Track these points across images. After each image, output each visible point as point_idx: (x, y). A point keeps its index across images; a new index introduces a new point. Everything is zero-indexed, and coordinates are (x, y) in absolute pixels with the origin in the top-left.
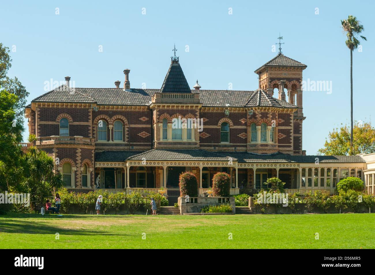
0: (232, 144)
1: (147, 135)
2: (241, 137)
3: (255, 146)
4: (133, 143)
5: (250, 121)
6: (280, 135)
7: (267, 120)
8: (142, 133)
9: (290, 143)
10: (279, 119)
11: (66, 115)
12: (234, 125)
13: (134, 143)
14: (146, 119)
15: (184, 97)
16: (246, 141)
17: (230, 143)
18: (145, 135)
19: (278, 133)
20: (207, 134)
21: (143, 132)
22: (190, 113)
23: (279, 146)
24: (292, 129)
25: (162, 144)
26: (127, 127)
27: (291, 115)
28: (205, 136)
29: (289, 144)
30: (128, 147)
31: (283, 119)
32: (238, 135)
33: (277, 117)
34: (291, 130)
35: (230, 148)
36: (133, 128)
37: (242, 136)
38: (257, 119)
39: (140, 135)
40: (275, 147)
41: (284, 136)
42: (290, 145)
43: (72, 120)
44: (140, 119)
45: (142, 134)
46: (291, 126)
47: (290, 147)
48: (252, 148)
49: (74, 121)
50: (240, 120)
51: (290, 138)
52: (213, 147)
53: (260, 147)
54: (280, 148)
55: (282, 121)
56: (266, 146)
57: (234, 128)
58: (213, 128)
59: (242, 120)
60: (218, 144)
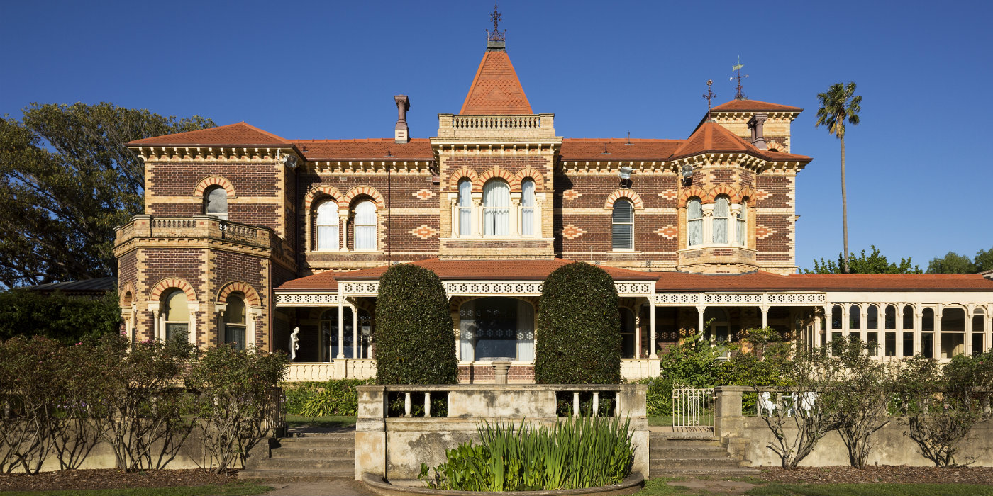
0: (639, 253)
1: (432, 234)
2: (661, 236)
3: (699, 256)
4: (397, 253)
5: (686, 195)
6: (761, 229)
7: (728, 189)
8: (418, 228)
9: (787, 249)
10: (759, 190)
11: (220, 180)
12: (646, 206)
13: (401, 253)
14: (429, 195)
15: (513, 125)
16: (674, 244)
17: (636, 250)
18: (426, 232)
19: (757, 226)
20: (579, 228)
21: (423, 226)
22: (528, 166)
23: (759, 258)
24: (791, 215)
25: (455, 247)
26: (382, 215)
27: (790, 180)
28: (572, 234)
29: (785, 253)
30: (386, 262)
31: (769, 190)
32: (655, 232)
33: (754, 184)
34: (788, 216)
35: (635, 263)
36: (397, 216)
37: (665, 232)
38: (704, 186)
39: (414, 234)
40: (751, 258)
41: (772, 232)
42: (787, 253)
43: (233, 193)
44: (413, 195)
45: (419, 232)
46: (788, 207)
47: (786, 260)
48: (690, 261)
49: (238, 195)
50: (659, 195)
51: (787, 236)
52: (593, 260)
53: (713, 258)
54: (761, 261)
55: (766, 195)
56: (727, 255)
57: (644, 214)
58: (592, 214)
59: (665, 195)
60: (605, 253)
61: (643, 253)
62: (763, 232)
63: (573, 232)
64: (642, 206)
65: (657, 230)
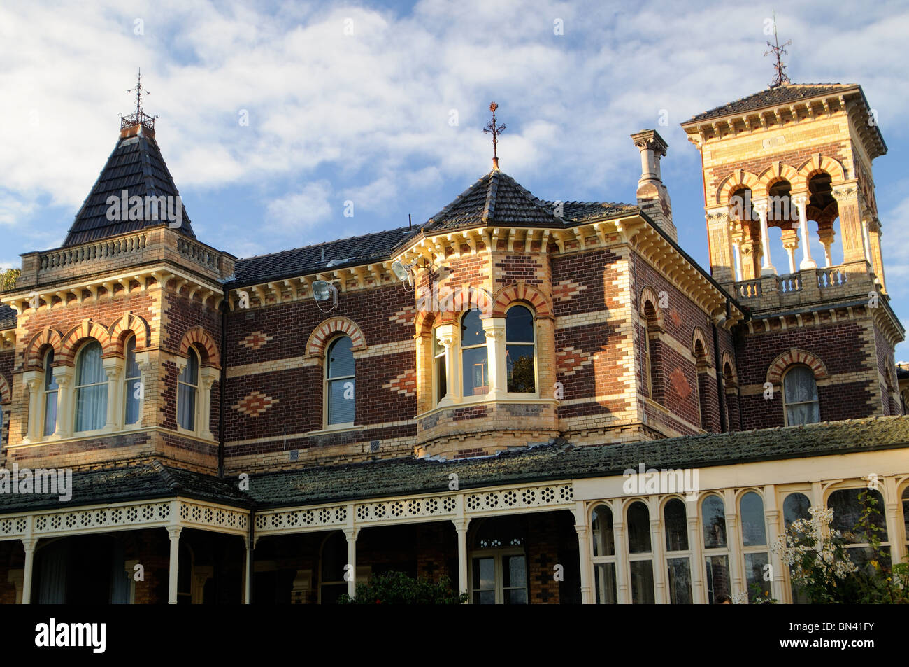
0: (361, 428)
2: (397, 392)
5: (422, 314)
9: (621, 388)
12: (369, 345)
17: (356, 423)
19: (560, 350)
20: (267, 396)
22: (127, 313)
23: (566, 412)
25: (26, 457)
29: (616, 397)
31: (580, 279)
33: (542, 273)
34: (619, 324)
35: (351, 448)
37: (402, 384)
41: (589, 358)
42: (620, 397)
46: (618, 306)
47: (620, 410)
48: (427, 436)
50: (391, 319)
51: (619, 363)
52: (287, 449)
53: (453, 426)
54: (573, 419)
55: (574, 289)
56: (477, 417)
57: (367, 356)
58: (288, 368)
59: (401, 317)
60: (305, 435)
61: (366, 428)
62: (573, 361)
63: (258, 404)
64: (364, 343)
65: (388, 383)
